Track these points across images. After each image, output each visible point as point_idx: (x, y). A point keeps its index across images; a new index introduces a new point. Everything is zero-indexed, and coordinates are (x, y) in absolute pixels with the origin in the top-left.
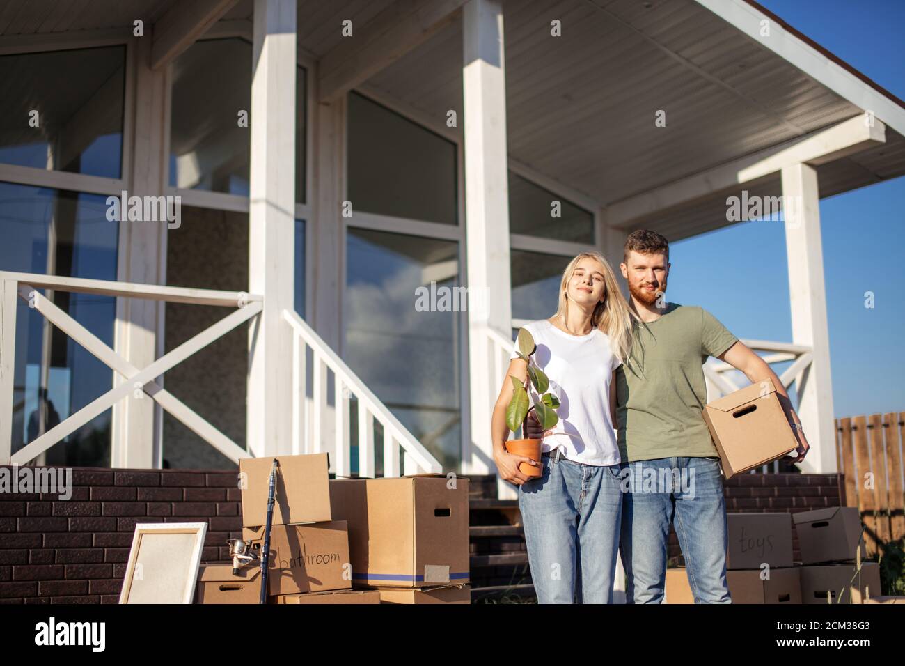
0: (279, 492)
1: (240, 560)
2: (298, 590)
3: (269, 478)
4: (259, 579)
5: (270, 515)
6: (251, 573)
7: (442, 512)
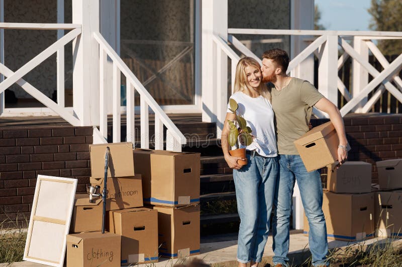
0: (110, 164)
1: (93, 196)
2: (118, 208)
3: (105, 156)
4: (102, 204)
5: (106, 174)
6: (98, 201)
7: (187, 171)
